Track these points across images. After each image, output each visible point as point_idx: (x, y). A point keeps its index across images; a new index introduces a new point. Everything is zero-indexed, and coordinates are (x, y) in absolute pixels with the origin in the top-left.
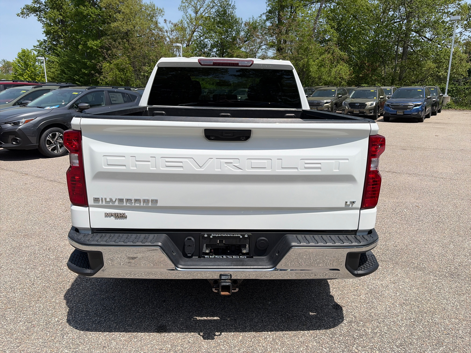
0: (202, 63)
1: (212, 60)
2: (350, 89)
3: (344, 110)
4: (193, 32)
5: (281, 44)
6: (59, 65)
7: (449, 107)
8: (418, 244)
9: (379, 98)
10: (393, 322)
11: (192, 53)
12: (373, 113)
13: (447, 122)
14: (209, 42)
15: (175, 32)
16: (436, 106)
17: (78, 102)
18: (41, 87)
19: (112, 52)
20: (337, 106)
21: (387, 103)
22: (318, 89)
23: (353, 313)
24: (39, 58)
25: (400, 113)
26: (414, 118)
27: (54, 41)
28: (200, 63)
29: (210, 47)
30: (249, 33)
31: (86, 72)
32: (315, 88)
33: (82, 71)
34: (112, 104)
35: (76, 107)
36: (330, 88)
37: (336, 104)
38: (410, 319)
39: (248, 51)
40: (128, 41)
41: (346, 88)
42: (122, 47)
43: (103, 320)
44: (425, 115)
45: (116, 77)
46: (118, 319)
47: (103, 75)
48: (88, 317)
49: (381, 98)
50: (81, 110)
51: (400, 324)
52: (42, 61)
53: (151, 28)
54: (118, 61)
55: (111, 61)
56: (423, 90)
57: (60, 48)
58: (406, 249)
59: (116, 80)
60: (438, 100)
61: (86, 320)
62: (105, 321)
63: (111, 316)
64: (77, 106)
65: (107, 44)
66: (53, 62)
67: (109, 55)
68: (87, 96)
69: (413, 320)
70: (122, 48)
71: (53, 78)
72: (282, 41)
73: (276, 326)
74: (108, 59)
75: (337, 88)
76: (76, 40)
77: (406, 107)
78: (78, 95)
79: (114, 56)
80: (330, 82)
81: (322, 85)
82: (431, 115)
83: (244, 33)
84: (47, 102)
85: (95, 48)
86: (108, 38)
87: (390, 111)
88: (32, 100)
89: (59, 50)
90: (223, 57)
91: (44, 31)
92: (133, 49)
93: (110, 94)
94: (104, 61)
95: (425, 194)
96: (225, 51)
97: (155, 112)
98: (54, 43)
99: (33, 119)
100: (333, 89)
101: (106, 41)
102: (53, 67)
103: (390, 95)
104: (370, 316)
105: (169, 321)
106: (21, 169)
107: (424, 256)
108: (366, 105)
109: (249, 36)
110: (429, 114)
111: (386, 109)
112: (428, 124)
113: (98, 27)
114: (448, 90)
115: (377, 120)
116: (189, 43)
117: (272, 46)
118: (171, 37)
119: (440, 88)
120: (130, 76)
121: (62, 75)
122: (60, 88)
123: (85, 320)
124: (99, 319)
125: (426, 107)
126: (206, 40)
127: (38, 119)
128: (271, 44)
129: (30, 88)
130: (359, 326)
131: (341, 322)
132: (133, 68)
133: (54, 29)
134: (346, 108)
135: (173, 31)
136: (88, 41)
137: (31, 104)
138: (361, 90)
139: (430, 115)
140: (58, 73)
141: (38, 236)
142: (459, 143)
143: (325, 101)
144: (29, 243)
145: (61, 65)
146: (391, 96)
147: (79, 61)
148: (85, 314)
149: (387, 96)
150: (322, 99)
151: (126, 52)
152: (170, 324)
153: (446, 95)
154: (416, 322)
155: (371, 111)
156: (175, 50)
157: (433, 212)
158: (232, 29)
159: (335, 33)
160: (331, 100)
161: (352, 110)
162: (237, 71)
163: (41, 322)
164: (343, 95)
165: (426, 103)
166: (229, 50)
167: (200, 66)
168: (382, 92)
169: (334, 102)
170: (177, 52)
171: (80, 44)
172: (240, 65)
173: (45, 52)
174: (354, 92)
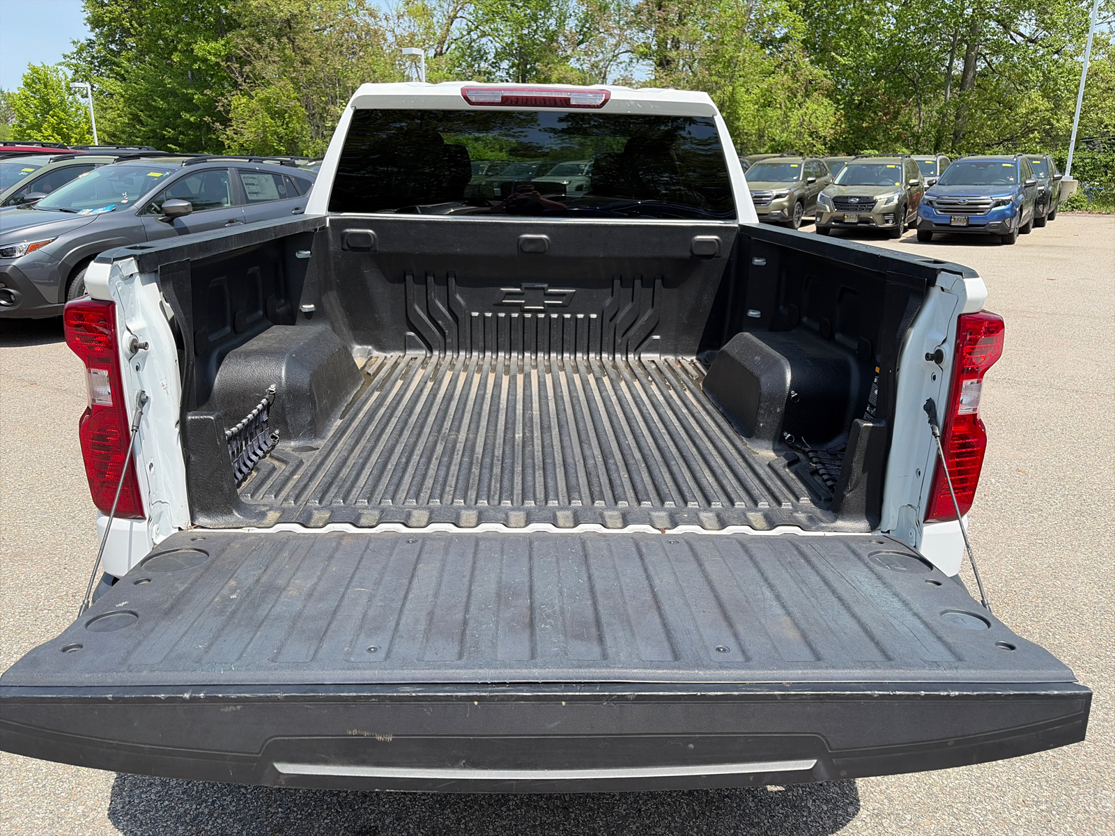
0: (473, 99)
1: (500, 90)
2: (835, 163)
3: (820, 215)
4: (452, 19)
5: (666, 48)
6: (125, 102)
7: (1074, 205)
8: (1036, 577)
9: (907, 183)
10: (992, 812)
11: (450, 73)
12: (891, 222)
13: (1072, 245)
14: (491, 46)
15: (406, 18)
16: (1044, 205)
17: (162, 196)
18: (72, 157)
19: (254, 68)
20: (802, 203)
21: (927, 197)
22: (757, 162)
23: (883, 787)
24: (77, 84)
25: (959, 221)
26: (993, 234)
27: (111, 42)
28: (466, 98)
29: (494, 58)
30: (587, 21)
31: (192, 119)
32: (750, 160)
33: (181, 117)
34: (249, 202)
35: (159, 209)
36: (787, 159)
37: (801, 199)
38: (1037, 803)
39: (586, 67)
40: (292, 41)
41: (826, 158)
42: (278, 56)
43: (206, 811)
44: (1021, 226)
45: (264, 131)
46: (246, 808)
47: (232, 126)
48: (167, 803)
49: (912, 185)
50: (169, 218)
51: (1013, 820)
52: (85, 92)
53: (349, 10)
54: (269, 91)
55: (252, 90)
56: (1015, 164)
57: (129, 60)
58: (1007, 592)
59: (264, 140)
60: (1050, 188)
61: (161, 813)
62: (211, 814)
63: (229, 799)
64: (160, 206)
65: (241, 49)
66: (111, 95)
67: (248, 76)
68: (186, 181)
69: (1044, 807)
70: (277, 59)
71: (112, 135)
72: (669, 42)
73: (675, 827)
74: (245, 86)
75: (804, 159)
76: (165, 40)
77: (973, 208)
78: (161, 179)
79: (257, 80)
80: (785, 145)
81: (766, 152)
82: (1033, 227)
83: (576, 22)
84: (86, 196)
85: (213, 59)
86: (242, 35)
87: (935, 217)
88: (48, 192)
89: (125, 64)
90: (524, 82)
91: (88, 19)
92: (306, 62)
93: (242, 176)
94: (235, 92)
95: (1038, 434)
96: (528, 66)
97: (348, 230)
98: (113, 47)
99: (49, 242)
100: (795, 161)
101: (238, 40)
102: (111, 108)
103: (932, 176)
104: (930, 795)
105: (385, 813)
106: (21, 368)
107: (1054, 613)
108: (875, 202)
109: (589, 29)
110: (1027, 224)
111: (925, 212)
112: (1027, 249)
113: (219, 7)
114: (1073, 165)
115: (902, 239)
116: (442, 48)
117: (645, 56)
118: (398, 31)
119: (1055, 160)
120: (299, 129)
121: (134, 126)
122: (117, 160)
123: (157, 811)
124: (196, 809)
125: (1022, 206)
126: (484, 40)
127: (62, 240)
128: (641, 50)
129: (44, 163)
130: (902, 828)
131: (854, 814)
132: (306, 108)
133: (111, 12)
134: (826, 210)
135: (402, 16)
136: (196, 42)
137: (45, 201)
138: (863, 165)
139: (1031, 225)
140: (125, 123)
141: (49, 558)
142: (1107, 297)
143: (775, 192)
144: (23, 578)
145: (130, 101)
146: (937, 178)
147: (173, 93)
148: (157, 793)
149: (927, 179)
150: (767, 187)
151: (287, 69)
152: (387, 822)
153: (1067, 177)
154: (1054, 812)
155: (887, 218)
156: (407, 64)
157: (1064, 486)
158: (546, 13)
159: (800, 21)
160: (790, 189)
161: (841, 214)
162: (561, 120)
163: (38, 818)
164: (817, 177)
165: (1021, 196)
166: (538, 66)
167: (466, 106)
168: (914, 170)
169: (796, 193)
170: (414, 70)
171: (175, 49)
172: (573, 102)
173: (91, 70)
174: (846, 168)
